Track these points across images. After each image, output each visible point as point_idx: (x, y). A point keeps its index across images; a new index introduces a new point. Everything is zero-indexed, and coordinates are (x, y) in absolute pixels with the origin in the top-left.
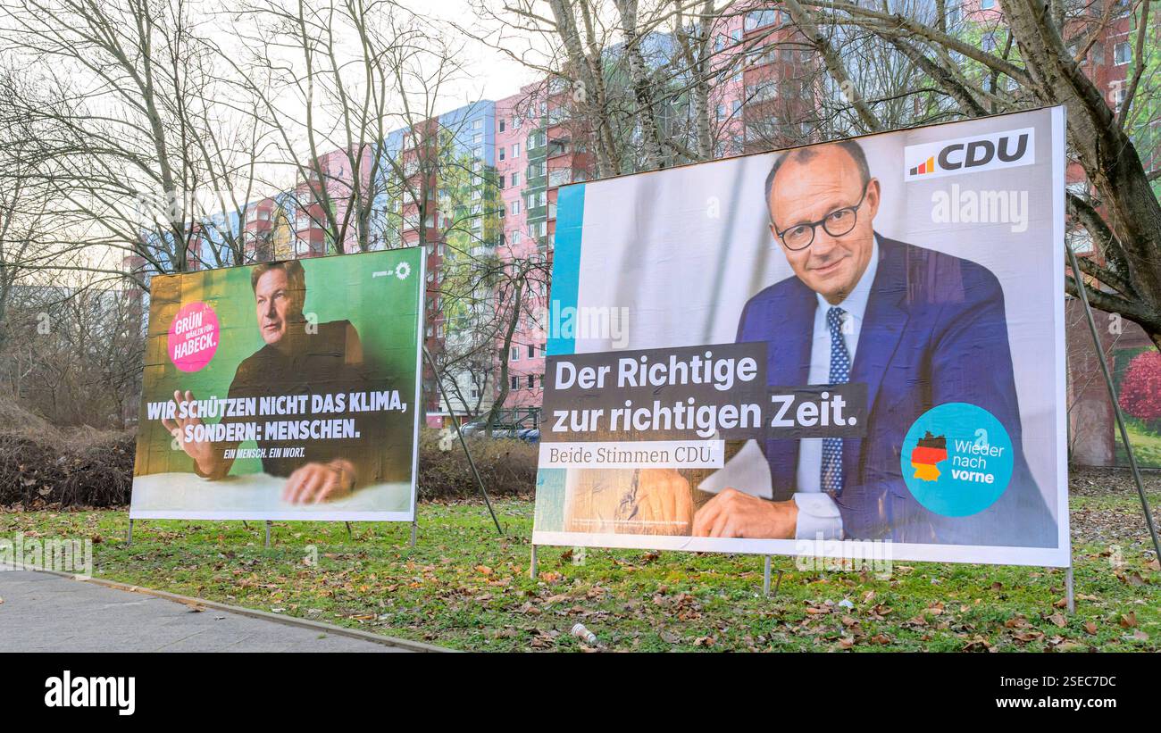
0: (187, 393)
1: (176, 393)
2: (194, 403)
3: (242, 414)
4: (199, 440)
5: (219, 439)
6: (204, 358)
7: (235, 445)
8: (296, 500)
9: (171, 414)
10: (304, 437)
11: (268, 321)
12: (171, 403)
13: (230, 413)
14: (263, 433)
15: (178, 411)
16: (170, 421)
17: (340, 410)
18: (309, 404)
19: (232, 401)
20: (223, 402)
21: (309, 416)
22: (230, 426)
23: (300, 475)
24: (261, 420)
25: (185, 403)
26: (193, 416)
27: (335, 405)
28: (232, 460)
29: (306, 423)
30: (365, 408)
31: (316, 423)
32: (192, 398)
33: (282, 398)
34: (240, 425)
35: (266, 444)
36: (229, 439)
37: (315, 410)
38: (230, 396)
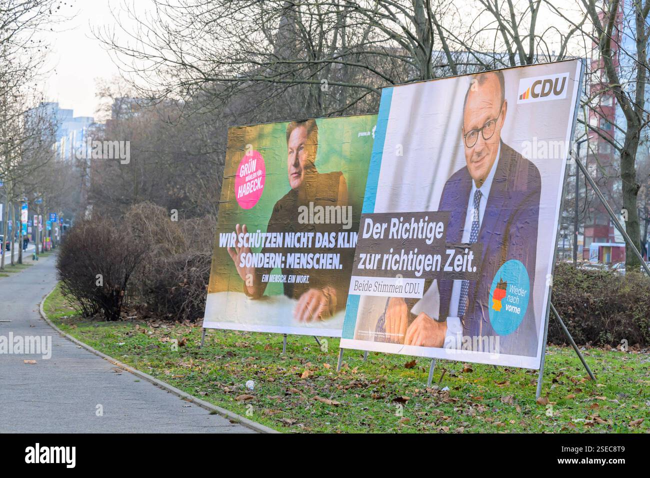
0: (243, 227)
1: (237, 226)
2: (247, 235)
3: (273, 246)
4: (248, 266)
5: (260, 266)
6: (255, 197)
7: (269, 271)
8: (301, 319)
9: (232, 244)
10: (309, 267)
11: (294, 170)
12: (234, 234)
13: (268, 245)
14: (285, 262)
15: (237, 241)
16: (233, 249)
17: (332, 246)
18: (314, 238)
19: (269, 235)
20: (264, 235)
21: (313, 250)
22: (267, 255)
23: (305, 297)
24: (285, 251)
25: (242, 235)
26: (246, 245)
27: (330, 242)
28: (266, 283)
29: (311, 255)
30: (347, 246)
31: (317, 256)
32: (246, 231)
33: (298, 234)
34: (272, 255)
35: (287, 271)
36: (266, 266)
37: (317, 245)
38: (268, 231)
